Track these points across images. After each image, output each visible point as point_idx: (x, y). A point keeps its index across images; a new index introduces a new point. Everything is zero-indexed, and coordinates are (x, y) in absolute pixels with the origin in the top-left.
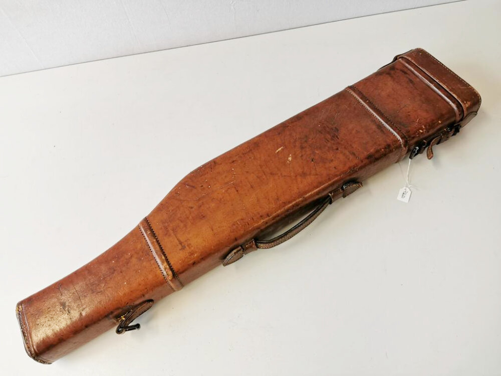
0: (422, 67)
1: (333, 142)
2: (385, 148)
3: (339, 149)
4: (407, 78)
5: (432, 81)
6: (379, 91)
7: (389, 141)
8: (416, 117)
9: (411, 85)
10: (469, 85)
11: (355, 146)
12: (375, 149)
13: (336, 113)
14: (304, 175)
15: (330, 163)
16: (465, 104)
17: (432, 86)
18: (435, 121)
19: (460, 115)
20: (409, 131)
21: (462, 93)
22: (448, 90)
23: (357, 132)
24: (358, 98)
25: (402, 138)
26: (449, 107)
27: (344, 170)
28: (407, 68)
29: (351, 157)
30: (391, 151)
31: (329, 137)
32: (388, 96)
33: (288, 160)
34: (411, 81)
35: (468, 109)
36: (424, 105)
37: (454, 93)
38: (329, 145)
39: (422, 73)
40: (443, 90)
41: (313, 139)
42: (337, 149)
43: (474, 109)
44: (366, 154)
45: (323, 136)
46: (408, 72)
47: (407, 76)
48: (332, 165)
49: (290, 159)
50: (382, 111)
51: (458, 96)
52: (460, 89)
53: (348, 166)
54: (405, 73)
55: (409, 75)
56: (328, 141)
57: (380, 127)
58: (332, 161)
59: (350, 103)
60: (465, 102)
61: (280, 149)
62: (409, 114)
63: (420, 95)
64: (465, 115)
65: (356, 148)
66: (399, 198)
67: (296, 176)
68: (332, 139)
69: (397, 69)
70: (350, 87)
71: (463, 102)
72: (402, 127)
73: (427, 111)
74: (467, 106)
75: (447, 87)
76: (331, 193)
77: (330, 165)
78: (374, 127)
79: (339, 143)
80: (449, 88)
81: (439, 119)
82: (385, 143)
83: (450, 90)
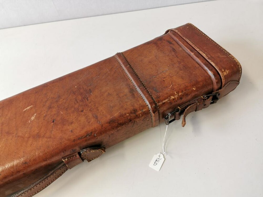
0: (186, 38)
1: (81, 103)
2: (131, 113)
3: (84, 111)
4: (171, 47)
5: (193, 50)
6: (143, 58)
7: (137, 106)
8: (171, 83)
9: (173, 53)
10: (230, 54)
11: (101, 108)
12: (120, 113)
13: (97, 76)
14: (38, 136)
15: (69, 125)
16: (222, 72)
17: (192, 54)
18: (189, 88)
19: (217, 83)
20: (160, 97)
21: (221, 61)
22: (207, 58)
23: (109, 94)
24: (122, 64)
25: (150, 103)
26: (206, 74)
27: (80, 134)
28: (173, 39)
29: (93, 120)
30: (137, 117)
31: (80, 98)
32: (150, 62)
33: (30, 119)
34: (174, 50)
35: (226, 77)
36: (181, 71)
37: (212, 61)
38: (76, 106)
39: (185, 43)
40: (202, 58)
41: (64, 99)
42: (82, 111)
43: (234, 78)
44: (109, 117)
45: (74, 97)
46: (174, 42)
47: (171, 45)
48: (70, 128)
49: (33, 118)
50: (139, 76)
51: (216, 64)
52: (219, 57)
53: (85, 130)
54: (171, 43)
55: (173, 44)
56: (77, 102)
57: (132, 91)
58: (72, 123)
59: (112, 68)
60: (223, 70)
61: (28, 108)
62: (164, 79)
63: (180, 63)
64: (223, 83)
65: (101, 111)
66: (151, 165)
67: (29, 137)
68: (82, 101)
69: (164, 40)
70: (119, 54)
71: (220, 70)
72: (154, 92)
73: (182, 78)
74: (225, 74)
75: (206, 55)
76: (65, 159)
77: (68, 127)
78: (126, 91)
79: (87, 105)
80: (207, 56)
81: (193, 86)
82: (132, 108)
83: (209, 58)
